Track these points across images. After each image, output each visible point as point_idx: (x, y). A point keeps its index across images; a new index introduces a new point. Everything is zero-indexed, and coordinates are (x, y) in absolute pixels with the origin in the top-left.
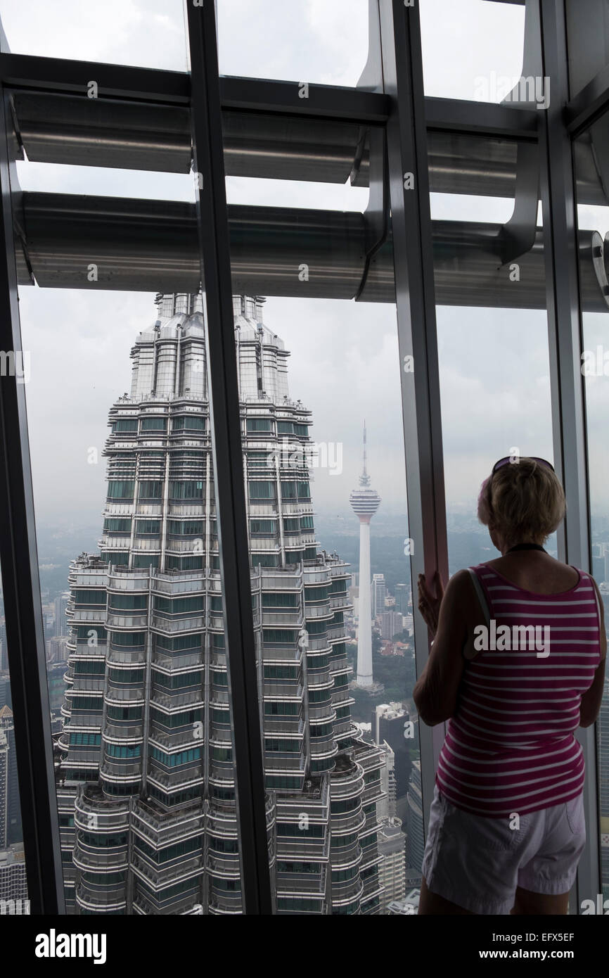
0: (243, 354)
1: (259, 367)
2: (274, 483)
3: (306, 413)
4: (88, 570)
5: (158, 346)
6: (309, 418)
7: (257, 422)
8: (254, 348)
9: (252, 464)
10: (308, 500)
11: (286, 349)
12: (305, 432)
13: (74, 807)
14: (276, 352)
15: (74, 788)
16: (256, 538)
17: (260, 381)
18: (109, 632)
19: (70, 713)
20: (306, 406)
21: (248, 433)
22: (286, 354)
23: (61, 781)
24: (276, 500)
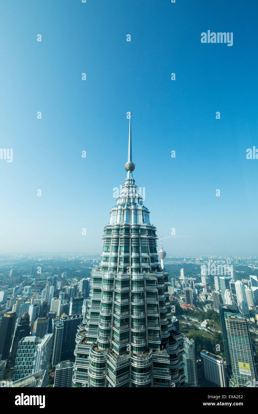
0: (139, 212)
1: (143, 216)
2: (148, 247)
3: (155, 228)
4: (97, 272)
5: (117, 211)
6: (155, 229)
7: (143, 230)
8: (141, 211)
9: (142, 242)
10: (156, 252)
11: (149, 211)
12: (155, 233)
13: (89, 352)
14: (147, 212)
15: (90, 344)
16: (143, 263)
17: (143, 219)
18: (102, 291)
19: (90, 317)
20: (155, 226)
21: (141, 233)
22: (149, 212)
23: (86, 342)
24: (148, 252)
